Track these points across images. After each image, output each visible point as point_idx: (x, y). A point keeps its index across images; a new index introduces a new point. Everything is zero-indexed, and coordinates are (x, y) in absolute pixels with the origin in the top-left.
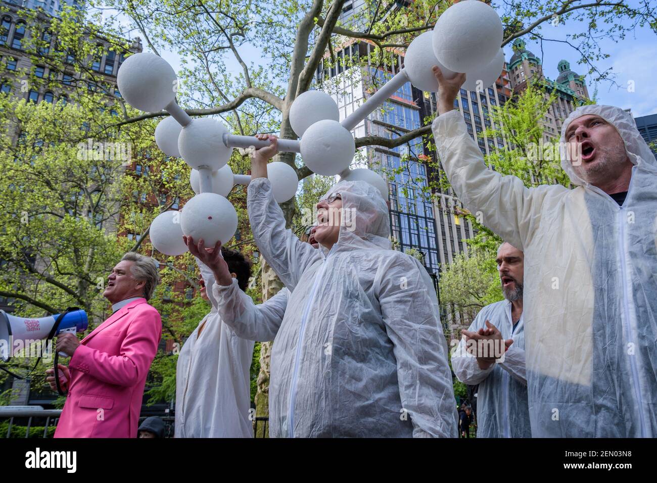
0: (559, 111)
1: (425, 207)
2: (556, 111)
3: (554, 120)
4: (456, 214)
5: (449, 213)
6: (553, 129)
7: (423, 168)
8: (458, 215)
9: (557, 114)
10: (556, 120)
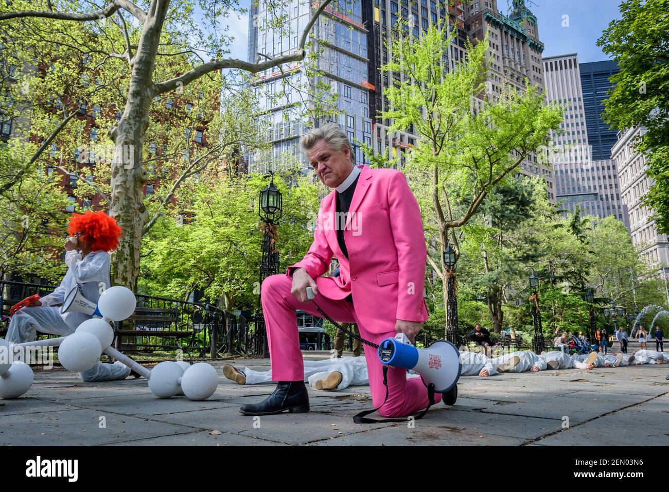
0: (507, 49)
1: (364, 137)
2: (505, 48)
3: (501, 58)
4: (394, 146)
5: (387, 144)
6: (499, 68)
7: (366, 96)
8: (396, 147)
9: (505, 51)
10: (503, 58)
